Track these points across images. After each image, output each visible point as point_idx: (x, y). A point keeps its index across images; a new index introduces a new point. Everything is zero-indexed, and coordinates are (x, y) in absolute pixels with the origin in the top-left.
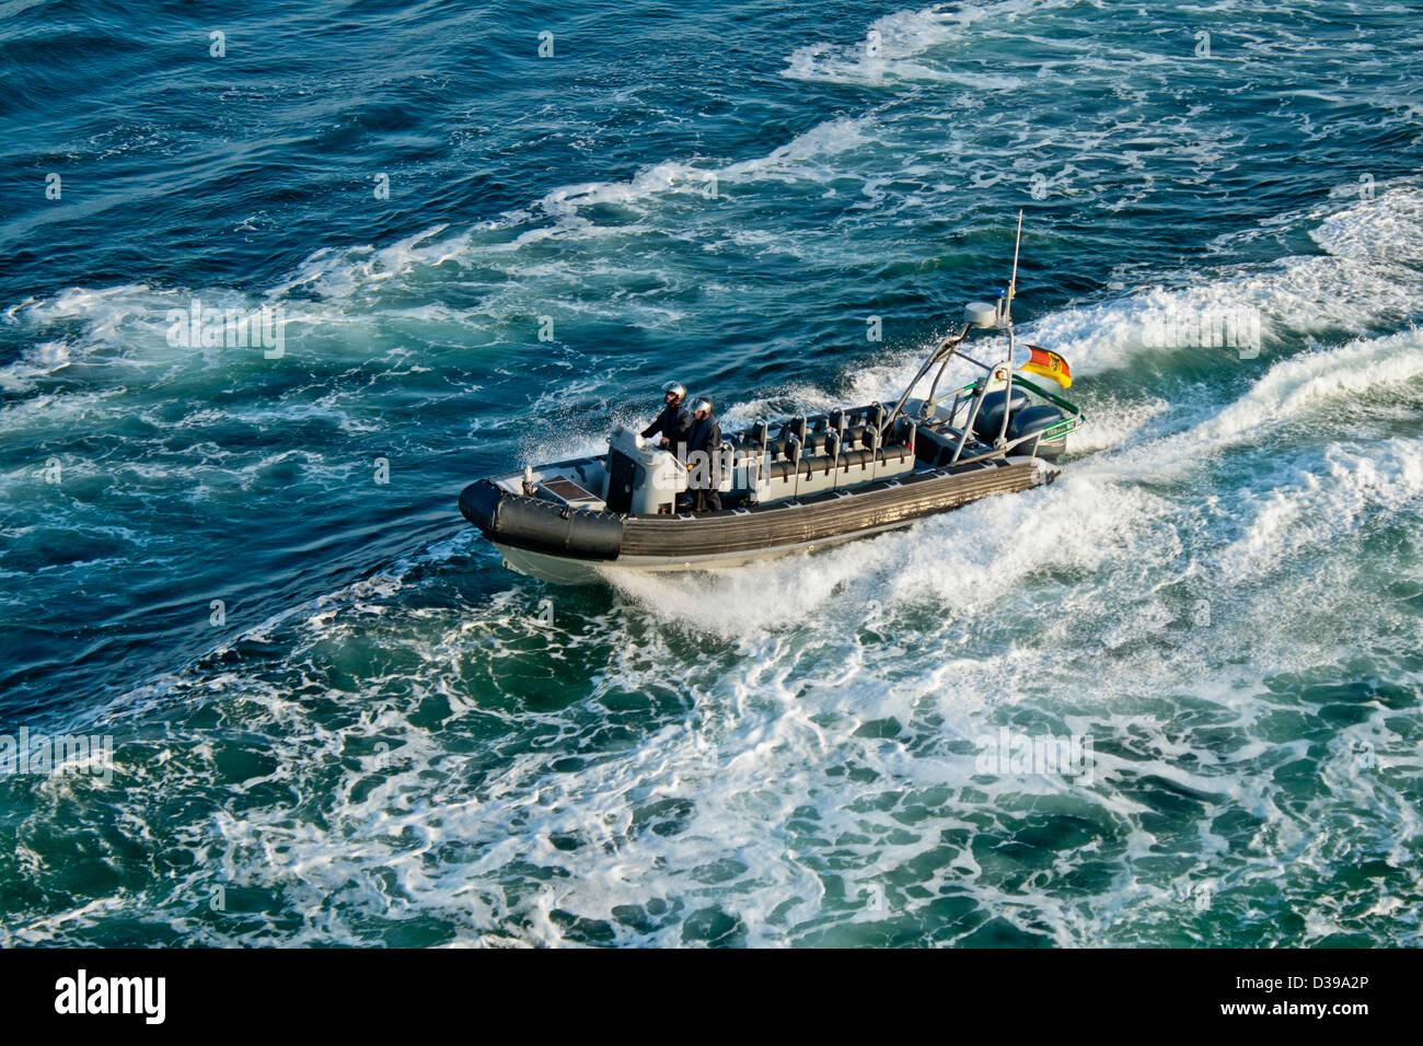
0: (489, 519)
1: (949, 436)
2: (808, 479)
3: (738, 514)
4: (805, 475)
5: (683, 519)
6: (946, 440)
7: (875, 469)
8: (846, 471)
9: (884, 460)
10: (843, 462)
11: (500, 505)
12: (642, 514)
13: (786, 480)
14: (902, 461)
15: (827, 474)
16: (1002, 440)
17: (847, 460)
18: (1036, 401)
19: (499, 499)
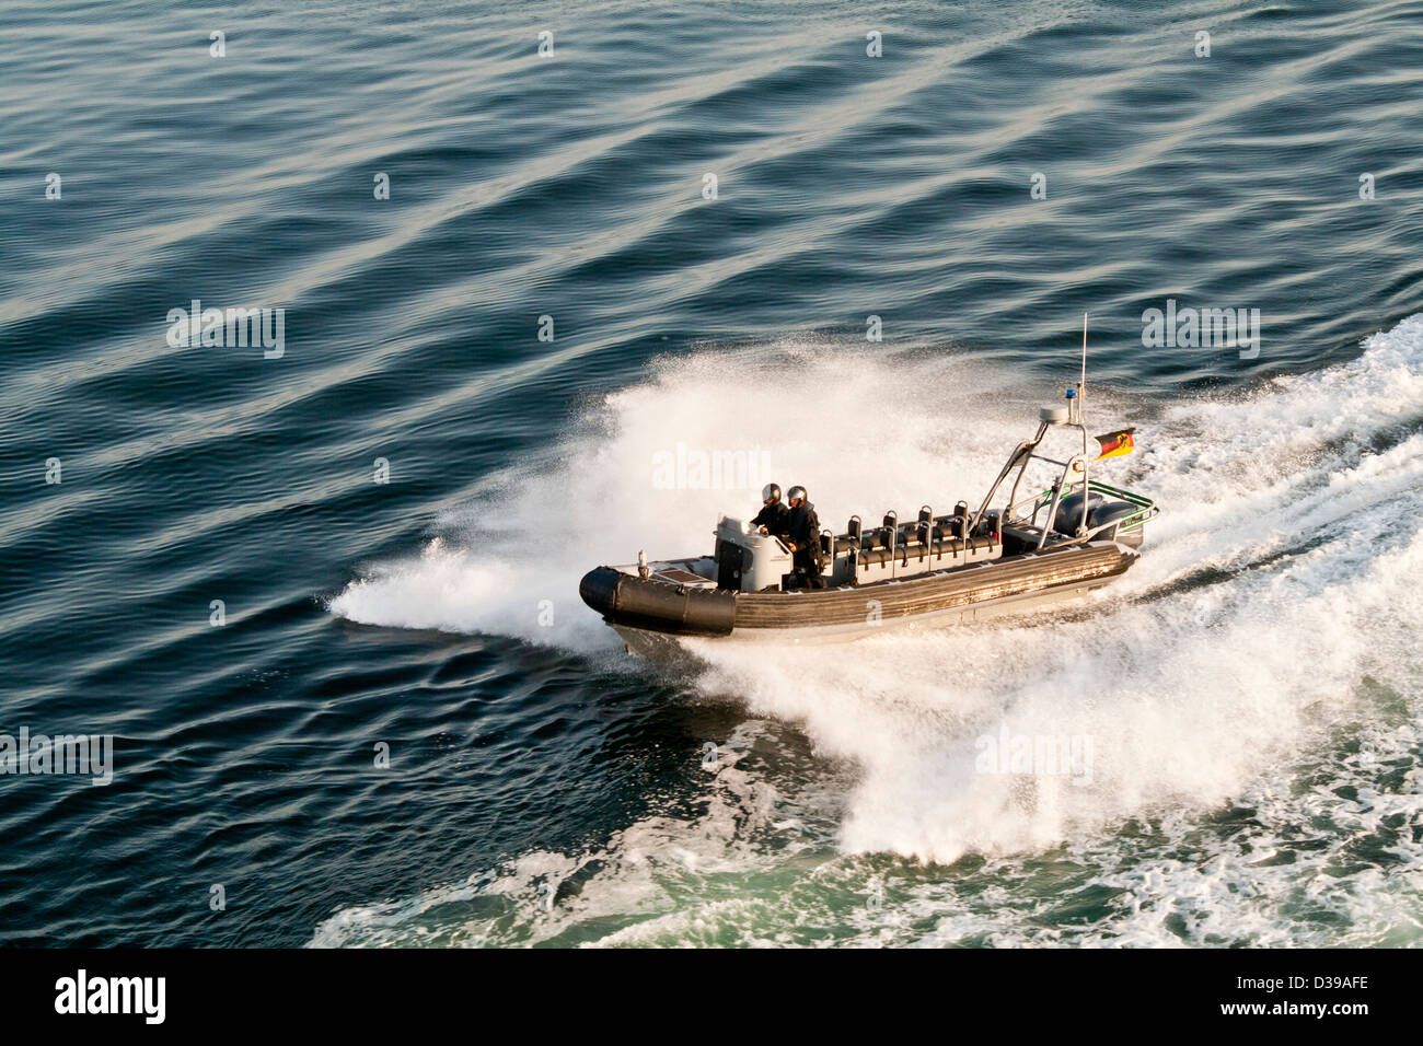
0: (610, 599)
1: (1033, 532)
2: (904, 565)
3: (842, 590)
4: (901, 561)
5: (791, 594)
6: (1029, 535)
7: (965, 556)
8: (939, 558)
9: (974, 548)
10: (936, 550)
11: (620, 584)
12: (752, 591)
13: (883, 566)
14: (991, 550)
15: (921, 560)
16: (1083, 528)
17: (940, 549)
18: (1109, 500)
19: (619, 579)
